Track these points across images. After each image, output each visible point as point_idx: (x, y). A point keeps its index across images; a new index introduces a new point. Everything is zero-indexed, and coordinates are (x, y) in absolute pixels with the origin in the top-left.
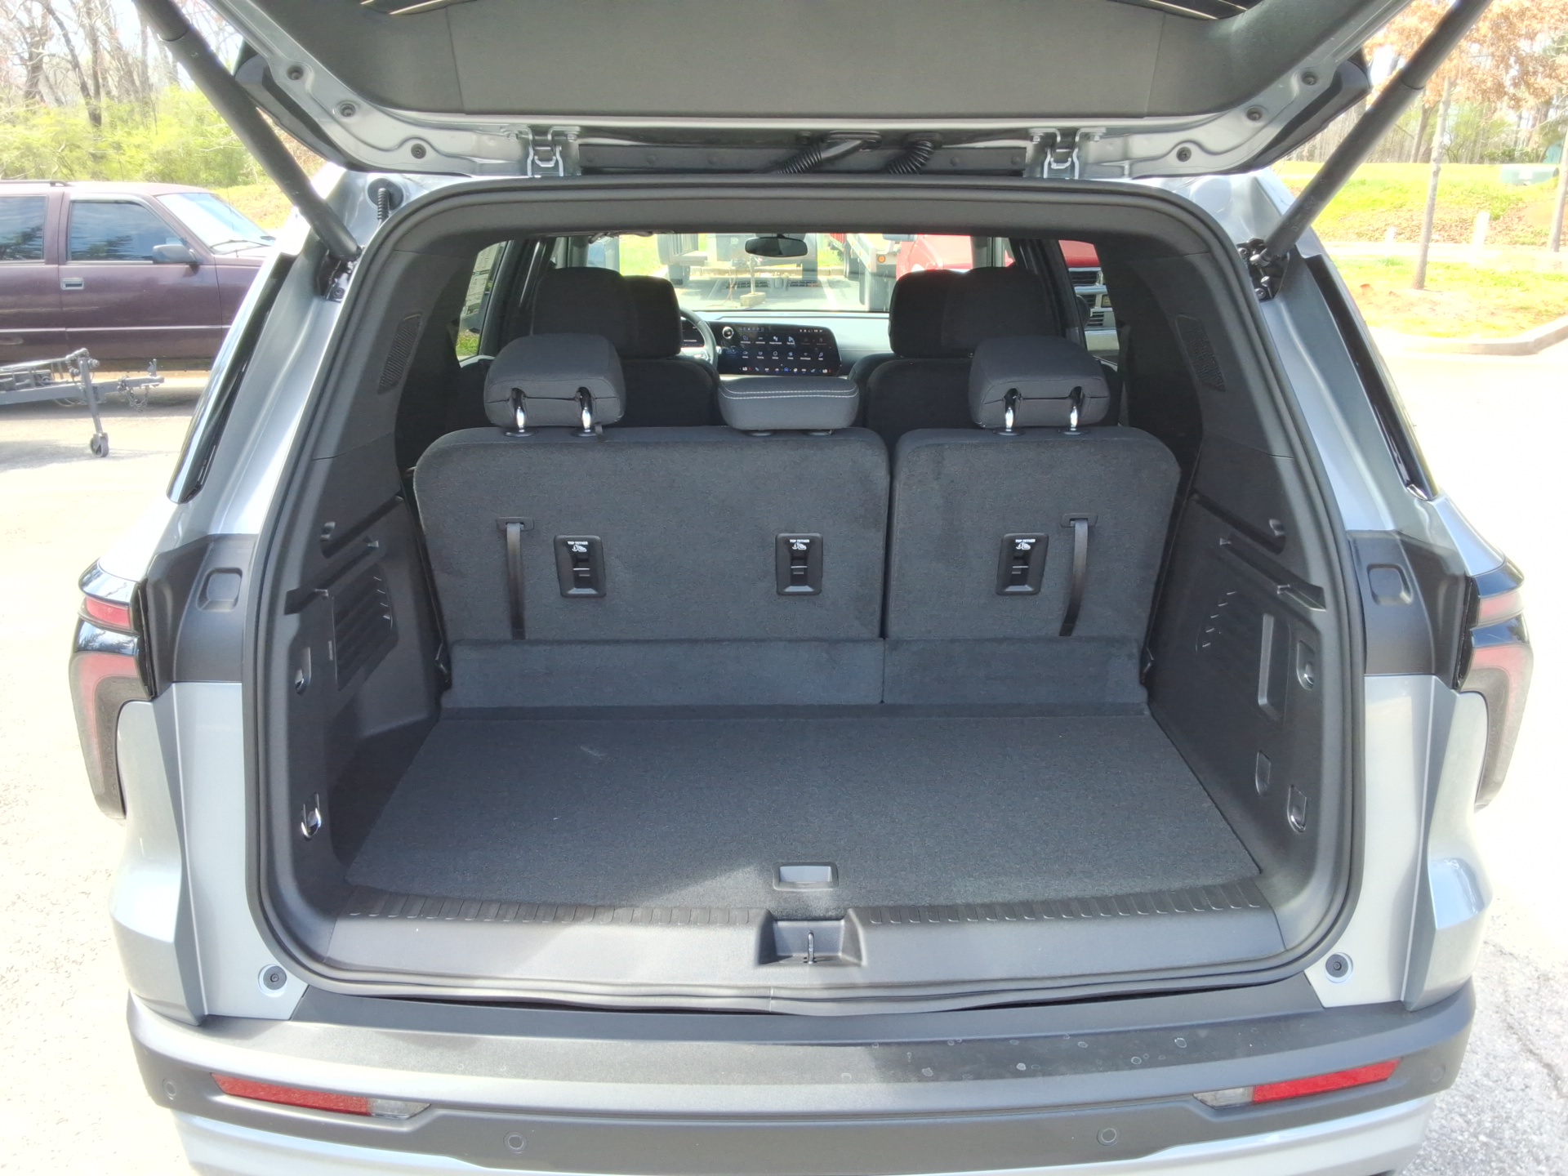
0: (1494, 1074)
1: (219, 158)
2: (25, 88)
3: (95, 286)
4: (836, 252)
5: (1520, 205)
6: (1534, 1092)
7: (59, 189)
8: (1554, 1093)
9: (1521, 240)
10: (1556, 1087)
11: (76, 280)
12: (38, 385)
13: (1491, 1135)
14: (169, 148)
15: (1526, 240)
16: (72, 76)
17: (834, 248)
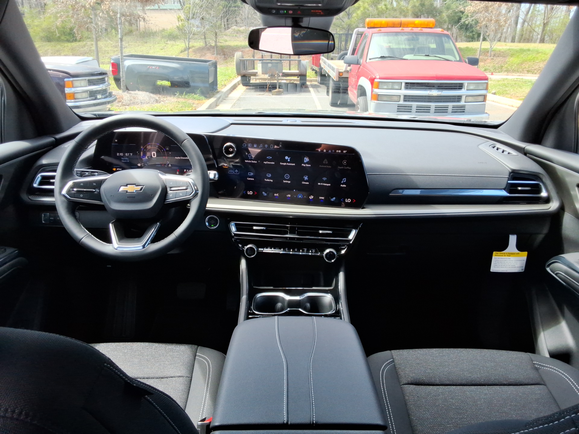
4: (314, 72)
17: (313, 70)
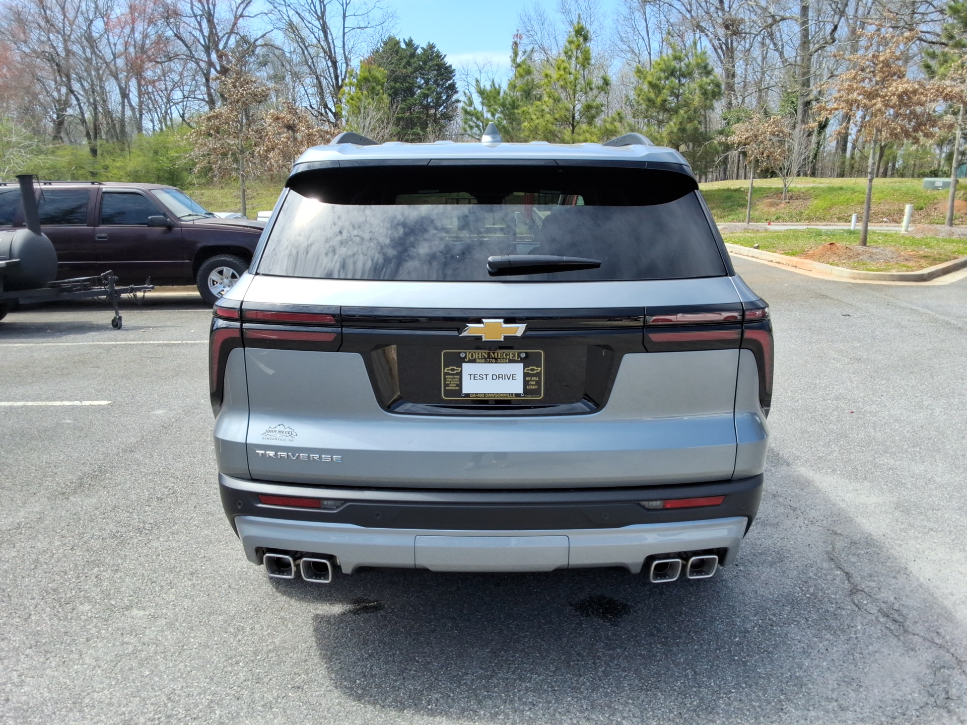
0: (819, 575)
1: (166, 175)
2: (53, 135)
3: (113, 238)
5: (936, 201)
6: (837, 582)
7: (96, 186)
8: (846, 582)
9: (936, 221)
10: (848, 580)
11: (104, 235)
12: (85, 290)
13: (812, 594)
14: (138, 169)
15: (939, 221)
16: (81, 128)
